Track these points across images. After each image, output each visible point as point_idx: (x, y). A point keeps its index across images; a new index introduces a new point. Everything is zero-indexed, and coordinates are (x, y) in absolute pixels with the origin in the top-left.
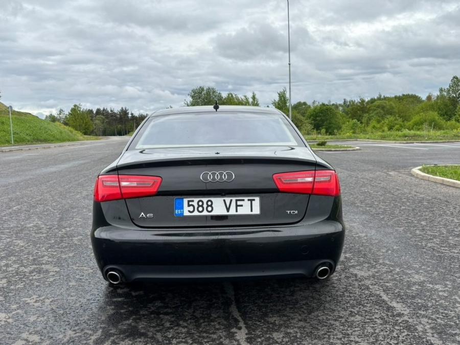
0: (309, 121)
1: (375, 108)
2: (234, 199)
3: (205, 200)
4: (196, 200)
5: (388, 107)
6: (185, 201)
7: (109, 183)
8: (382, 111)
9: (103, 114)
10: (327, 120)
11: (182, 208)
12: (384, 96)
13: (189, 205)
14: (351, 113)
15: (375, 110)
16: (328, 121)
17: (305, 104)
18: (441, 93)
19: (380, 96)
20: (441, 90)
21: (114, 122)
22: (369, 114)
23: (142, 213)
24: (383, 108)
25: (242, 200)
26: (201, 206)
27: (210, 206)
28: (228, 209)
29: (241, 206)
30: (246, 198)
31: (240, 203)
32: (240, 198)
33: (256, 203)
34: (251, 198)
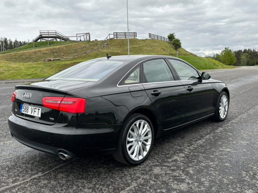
2: (34, 108)
3: (27, 106)
4: (25, 106)
6: (23, 105)
9: (248, 53)
11: (22, 109)
13: (24, 108)
21: (255, 57)
25: (36, 109)
26: (26, 109)
27: (28, 109)
28: (32, 112)
29: (35, 112)
30: (37, 108)
31: (35, 110)
32: (36, 108)
33: (40, 111)
34: (39, 108)
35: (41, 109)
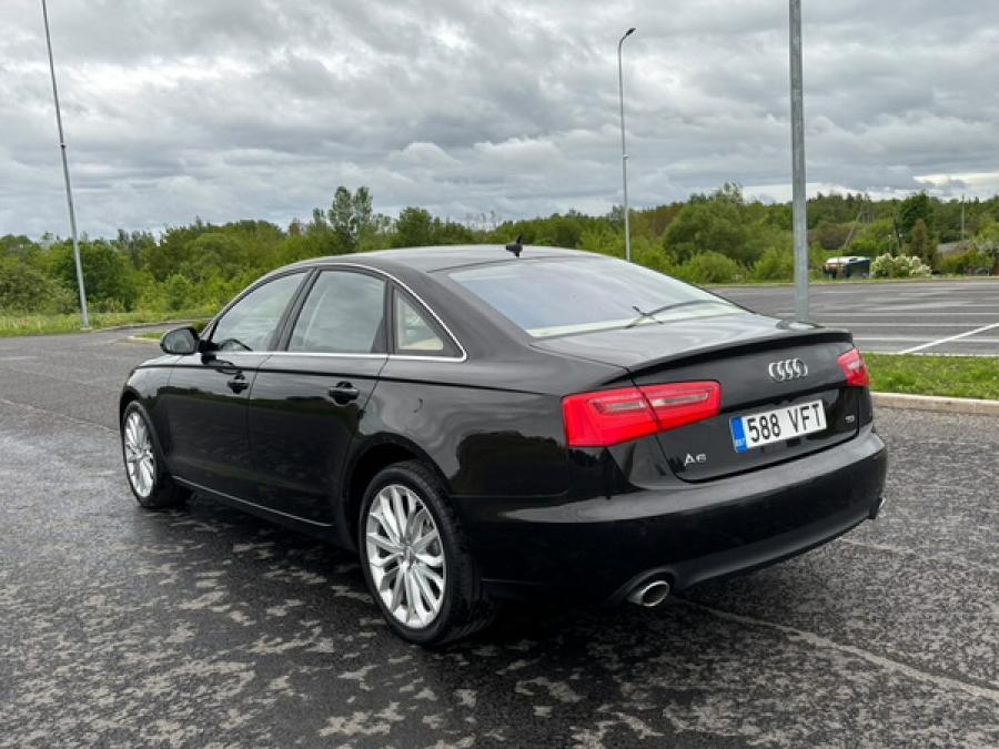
0: (60, 279)
1: (202, 249)
2: (798, 407)
3: (768, 415)
4: (757, 417)
5: (227, 247)
6: (744, 420)
7: (614, 405)
8: (217, 256)
10: (103, 277)
11: (742, 435)
12: (209, 224)
13: (751, 428)
14: (149, 260)
15: (203, 253)
16: (107, 280)
17: (24, 240)
18: (317, 220)
19: (199, 223)
20: (317, 213)
22: (191, 262)
23: (689, 456)
24: (218, 249)
25: (807, 408)
26: (765, 427)
27: (775, 425)
28: (796, 426)
29: (807, 418)
30: (810, 404)
31: (806, 413)
32: (804, 405)
33: (821, 410)
34: (814, 403)
35: (820, 403)
